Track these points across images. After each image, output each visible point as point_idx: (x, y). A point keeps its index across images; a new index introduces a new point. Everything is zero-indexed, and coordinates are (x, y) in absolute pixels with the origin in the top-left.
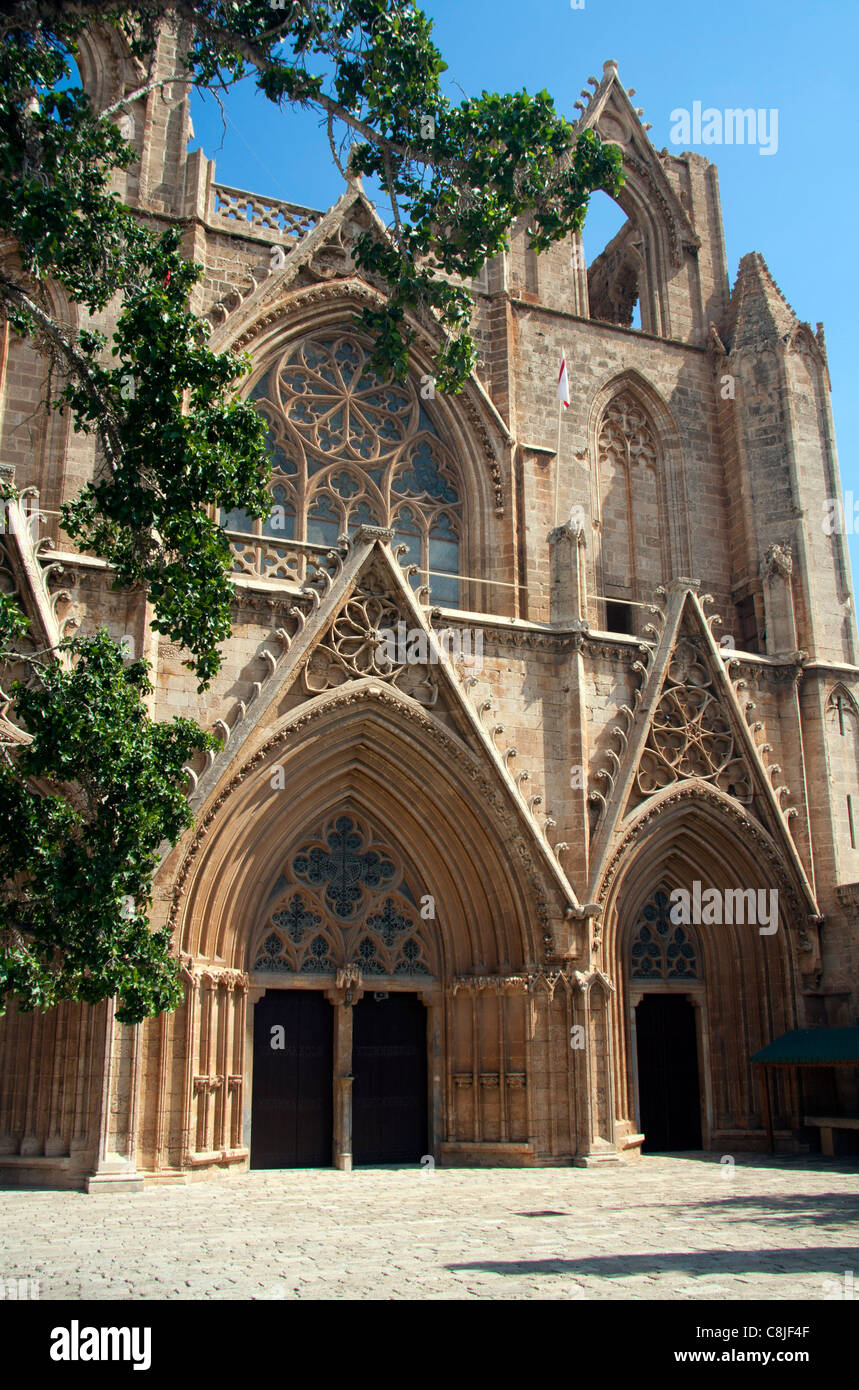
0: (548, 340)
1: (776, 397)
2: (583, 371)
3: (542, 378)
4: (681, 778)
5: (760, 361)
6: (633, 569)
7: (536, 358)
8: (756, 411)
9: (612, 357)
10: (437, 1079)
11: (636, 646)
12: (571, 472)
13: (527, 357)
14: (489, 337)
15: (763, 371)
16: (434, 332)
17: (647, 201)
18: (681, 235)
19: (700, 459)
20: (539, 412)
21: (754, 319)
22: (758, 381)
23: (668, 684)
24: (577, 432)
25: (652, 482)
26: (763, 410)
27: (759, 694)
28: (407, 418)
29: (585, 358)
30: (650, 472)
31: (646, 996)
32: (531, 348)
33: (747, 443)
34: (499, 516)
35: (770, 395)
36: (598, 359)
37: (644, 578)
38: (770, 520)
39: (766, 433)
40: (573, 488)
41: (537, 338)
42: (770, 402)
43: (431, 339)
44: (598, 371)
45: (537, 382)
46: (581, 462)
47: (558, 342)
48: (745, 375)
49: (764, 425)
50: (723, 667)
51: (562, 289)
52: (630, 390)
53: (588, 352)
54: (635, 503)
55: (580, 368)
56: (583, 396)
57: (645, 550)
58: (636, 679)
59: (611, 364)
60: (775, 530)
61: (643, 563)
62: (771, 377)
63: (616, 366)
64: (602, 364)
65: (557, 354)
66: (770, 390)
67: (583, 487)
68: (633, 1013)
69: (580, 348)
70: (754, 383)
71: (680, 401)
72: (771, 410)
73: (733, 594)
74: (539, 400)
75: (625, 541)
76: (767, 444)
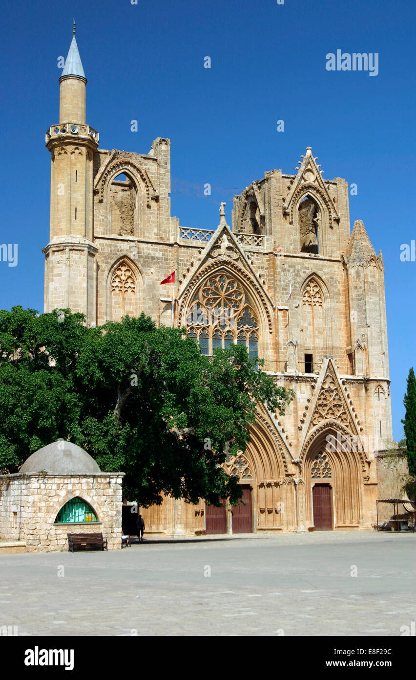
0: (286, 266)
1: (363, 283)
2: (298, 276)
3: (284, 281)
4: (326, 418)
5: (358, 269)
6: (314, 343)
7: (282, 274)
8: (356, 288)
9: (308, 269)
10: (255, 509)
11: (313, 378)
12: (294, 314)
13: (279, 274)
14: (267, 268)
15: (358, 273)
16: (250, 271)
17: (321, 202)
18: (334, 215)
19: (337, 302)
20: (283, 294)
21: (358, 250)
22: (357, 277)
23: (323, 388)
24: (296, 299)
25: (321, 311)
26: (358, 288)
27: (352, 389)
28: (241, 300)
29: (298, 271)
30: (320, 307)
31: (315, 484)
32: (280, 270)
33: (352, 299)
34: (271, 333)
35: (361, 282)
36: (303, 270)
37: (317, 346)
38: (359, 327)
39: (359, 296)
40: (294, 319)
41: (283, 266)
42: (360, 285)
43: (248, 274)
44: (303, 275)
45: (282, 283)
46: (297, 309)
47: (289, 267)
48: (352, 274)
49: (358, 293)
50: (340, 382)
51: (291, 244)
52: (313, 278)
53: (299, 268)
54: (314, 319)
55: (297, 275)
56: (298, 285)
57: (318, 336)
58: (313, 387)
59: (307, 271)
60: (360, 331)
61: (317, 341)
62: (361, 275)
63: (309, 272)
64: (304, 272)
65: (289, 271)
66: (361, 281)
67: (297, 319)
68: (312, 489)
69: (296, 267)
70: (355, 277)
71: (331, 282)
72: (361, 288)
73: (347, 350)
74: (284, 289)
75: (311, 333)
76: (359, 300)
